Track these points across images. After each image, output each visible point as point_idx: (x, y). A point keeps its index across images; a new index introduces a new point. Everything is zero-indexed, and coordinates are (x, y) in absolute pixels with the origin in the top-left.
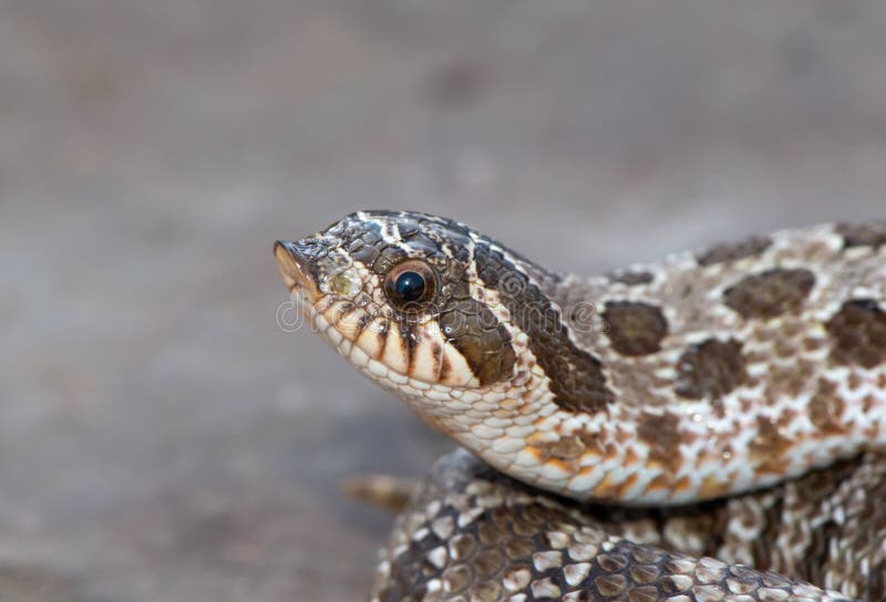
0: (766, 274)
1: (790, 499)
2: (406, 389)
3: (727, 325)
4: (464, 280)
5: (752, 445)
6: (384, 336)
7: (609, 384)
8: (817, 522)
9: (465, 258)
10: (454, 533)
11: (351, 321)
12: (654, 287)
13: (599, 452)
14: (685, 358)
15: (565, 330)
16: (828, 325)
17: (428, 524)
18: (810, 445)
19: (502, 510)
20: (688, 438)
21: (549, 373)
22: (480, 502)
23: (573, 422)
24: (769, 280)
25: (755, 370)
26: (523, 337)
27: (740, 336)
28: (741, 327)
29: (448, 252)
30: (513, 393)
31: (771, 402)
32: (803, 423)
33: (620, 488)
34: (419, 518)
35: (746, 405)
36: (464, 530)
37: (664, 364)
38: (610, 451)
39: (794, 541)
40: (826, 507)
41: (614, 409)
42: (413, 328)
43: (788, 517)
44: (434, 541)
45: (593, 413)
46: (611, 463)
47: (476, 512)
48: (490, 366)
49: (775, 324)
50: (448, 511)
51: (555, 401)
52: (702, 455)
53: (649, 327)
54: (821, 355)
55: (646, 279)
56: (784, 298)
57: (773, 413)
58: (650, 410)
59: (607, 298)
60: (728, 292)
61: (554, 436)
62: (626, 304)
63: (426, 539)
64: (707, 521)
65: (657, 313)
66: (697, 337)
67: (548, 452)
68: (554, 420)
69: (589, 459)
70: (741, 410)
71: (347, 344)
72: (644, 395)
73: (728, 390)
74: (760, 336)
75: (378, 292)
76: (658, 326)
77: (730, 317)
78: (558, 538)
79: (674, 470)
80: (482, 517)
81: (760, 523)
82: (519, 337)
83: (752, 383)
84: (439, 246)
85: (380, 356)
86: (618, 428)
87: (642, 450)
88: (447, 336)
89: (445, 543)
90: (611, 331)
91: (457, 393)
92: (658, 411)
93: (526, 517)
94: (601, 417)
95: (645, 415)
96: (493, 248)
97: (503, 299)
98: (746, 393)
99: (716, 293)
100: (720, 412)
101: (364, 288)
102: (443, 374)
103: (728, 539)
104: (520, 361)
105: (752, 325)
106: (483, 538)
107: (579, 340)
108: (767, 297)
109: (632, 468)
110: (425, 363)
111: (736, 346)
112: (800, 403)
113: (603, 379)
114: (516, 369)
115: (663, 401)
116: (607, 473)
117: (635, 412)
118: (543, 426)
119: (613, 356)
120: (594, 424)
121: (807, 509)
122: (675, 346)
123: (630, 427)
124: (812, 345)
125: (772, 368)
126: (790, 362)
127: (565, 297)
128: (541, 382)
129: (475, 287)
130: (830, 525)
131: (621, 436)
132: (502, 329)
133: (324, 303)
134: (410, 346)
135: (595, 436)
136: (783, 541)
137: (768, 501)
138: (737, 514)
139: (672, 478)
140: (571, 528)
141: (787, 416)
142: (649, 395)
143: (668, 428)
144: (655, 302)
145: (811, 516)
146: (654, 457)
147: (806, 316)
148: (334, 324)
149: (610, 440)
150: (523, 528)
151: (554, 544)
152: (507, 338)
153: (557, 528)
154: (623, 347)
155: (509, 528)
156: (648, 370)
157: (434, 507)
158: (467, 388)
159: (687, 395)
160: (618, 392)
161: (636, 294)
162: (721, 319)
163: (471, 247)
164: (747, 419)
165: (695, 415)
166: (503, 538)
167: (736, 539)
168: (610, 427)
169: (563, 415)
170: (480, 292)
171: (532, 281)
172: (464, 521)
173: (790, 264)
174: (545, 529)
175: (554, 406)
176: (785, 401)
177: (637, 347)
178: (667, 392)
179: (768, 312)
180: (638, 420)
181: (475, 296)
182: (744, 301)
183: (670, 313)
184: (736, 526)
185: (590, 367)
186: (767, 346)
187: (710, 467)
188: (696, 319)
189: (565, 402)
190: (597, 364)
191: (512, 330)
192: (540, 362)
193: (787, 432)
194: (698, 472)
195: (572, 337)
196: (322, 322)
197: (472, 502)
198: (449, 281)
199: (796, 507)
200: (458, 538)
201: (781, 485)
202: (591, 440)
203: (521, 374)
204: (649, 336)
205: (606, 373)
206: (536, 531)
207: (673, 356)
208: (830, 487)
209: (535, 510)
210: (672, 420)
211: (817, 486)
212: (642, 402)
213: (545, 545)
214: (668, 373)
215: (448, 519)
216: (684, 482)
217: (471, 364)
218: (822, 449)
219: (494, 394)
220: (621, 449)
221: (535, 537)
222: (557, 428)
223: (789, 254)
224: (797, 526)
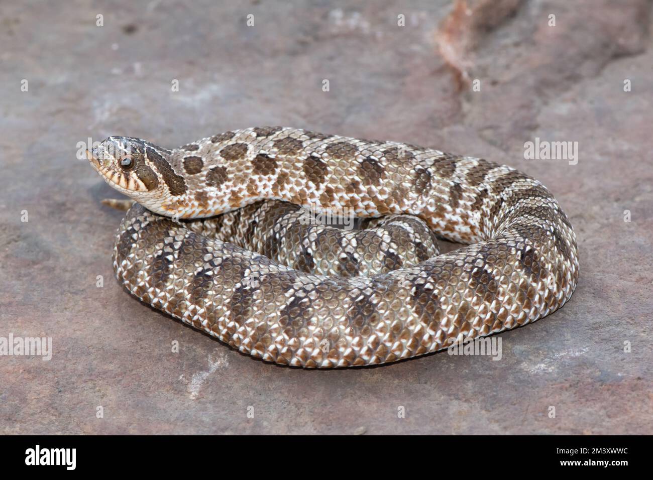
0: (233, 145)
1: (242, 213)
2: (126, 192)
3: (221, 162)
4: (144, 160)
5: (230, 199)
6: (119, 177)
7: (186, 184)
8: (250, 221)
9: (143, 153)
10: (140, 229)
11: (110, 173)
12: (199, 151)
13: (184, 206)
14: (208, 174)
15: (173, 171)
16: (252, 162)
17: (132, 225)
18: (247, 199)
19: (154, 222)
20: (211, 198)
21: (169, 186)
22: (148, 219)
23: (176, 198)
24: (234, 148)
25: (230, 176)
26: (161, 176)
27: (225, 166)
28: (226, 163)
29: (138, 151)
30: (158, 192)
31: (235, 186)
32: (245, 192)
33: (190, 215)
34: (129, 222)
35: (228, 187)
36: (143, 229)
37: (202, 176)
38: (187, 205)
39: (243, 227)
40: (253, 216)
41: (188, 192)
42: (128, 175)
43: (241, 219)
44: (134, 231)
45: (182, 194)
46: (187, 209)
47: (147, 223)
48: (151, 185)
49: (236, 161)
50: (138, 221)
51: (171, 193)
52: (214, 203)
53: (198, 164)
54: (250, 171)
55: (196, 148)
56: (239, 153)
57: (236, 189)
58: (198, 190)
59: (185, 157)
60: (221, 152)
61: (170, 203)
62: (190, 157)
63: (131, 230)
64: (217, 219)
65: (200, 159)
66: (212, 167)
67: (168, 207)
68: (170, 198)
69: (181, 208)
70: (226, 188)
71: (108, 180)
72: (197, 186)
73: (222, 183)
74: (232, 165)
75: (117, 165)
76: (200, 164)
77: (223, 160)
78: (172, 233)
79: (206, 209)
80: (148, 225)
81: (233, 220)
82: (160, 176)
83: (230, 180)
84: (136, 149)
85: (118, 183)
86: (189, 198)
87: (196, 203)
88: (139, 177)
89: (137, 232)
90: (186, 168)
91: (141, 193)
92: (201, 191)
93: (162, 225)
94: (184, 196)
95: (197, 192)
96: (152, 148)
97: (155, 164)
98: (227, 183)
99: (218, 152)
100: (220, 190)
101: (113, 163)
102: (137, 188)
103: (224, 225)
104: (160, 183)
105: (229, 162)
106: (149, 232)
107: (177, 173)
108: (233, 153)
109: (193, 209)
110: (132, 185)
111: (225, 169)
112: (244, 186)
113: (184, 183)
114: (159, 186)
115: (203, 187)
116: (186, 212)
117: (194, 192)
118: (167, 200)
119: (187, 175)
120: (182, 198)
121: (248, 217)
122: (206, 170)
123: (192, 197)
124: (248, 168)
125: (235, 175)
126: (241, 173)
127: (172, 160)
128: (166, 188)
129: (147, 161)
130: (254, 222)
131: (190, 200)
132: (155, 174)
133: (101, 168)
134: (127, 180)
135: (182, 201)
136: (240, 226)
137: (236, 213)
138: (226, 217)
139: (206, 211)
140: (175, 229)
141: (240, 190)
142: (198, 186)
143: (204, 195)
144: (199, 156)
145: (249, 219)
146: (200, 205)
147: (245, 159)
148: (105, 174)
149: (187, 202)
150: (161, 229)
151: (170, 235)
152: (156, 177)
153: (171, 229)
154: (190, 172)
155: (157, 229)
156: (197, 178)
157: (134, 220)
158: (145, 192)
159: (210, 185)
160: (188, 186)
161: (194, 154)
162: (220, 160)
163: (145, 149)
164: (228, 191)
165: (212, 191)
166: (155, 232)
167: (226, 225)
168: (187, 198)
169: (173, 196)
170: (148, 164)
171: (163, 157)
172: (143, 225)
173: (240, 142)
174: (168, 229)
175: (170, 195)
176: (240, 186)
177: (194, 171)
178: (204, 184)
179: (234, 158)
180: (195, 194)
181: (147, 164)
182: (226, 154)
183: (204, 159)
184: (226, 221)
185: (180, 180)
186: (234, 168)
187: (217, 206)
188: (212, 161)
189: (173, 193)
190: (182, 178)
191: (158, 174)
192: (166, 183)
193: (240, 195)
194: (213, 208)
195: (175, 173)
196: (100, 173)
197: (145, 219)
198: (139, 160)
199: (244, 216)
200: (141, 231)
201: (240, 209)
202: (181, 203)
203: (161, 187)
204: (198, 167)
205: (185, 181)
206: (165, 230)
207: (205, 173)
208: (255, 210)
209: (165, 222)
210: (206, 193)
211: (250, 209)
212: (196, 188)
213: (168, 235)
214: (203, 178)
215: (138, 224)
216: (209, 211)
217: (146, 185)
218: (252, 199)
219: (152, 193)
220: (190, 204)
221: (165, 232)
222: (171, 201)
223: (241, 139)
224: (244, 222)
